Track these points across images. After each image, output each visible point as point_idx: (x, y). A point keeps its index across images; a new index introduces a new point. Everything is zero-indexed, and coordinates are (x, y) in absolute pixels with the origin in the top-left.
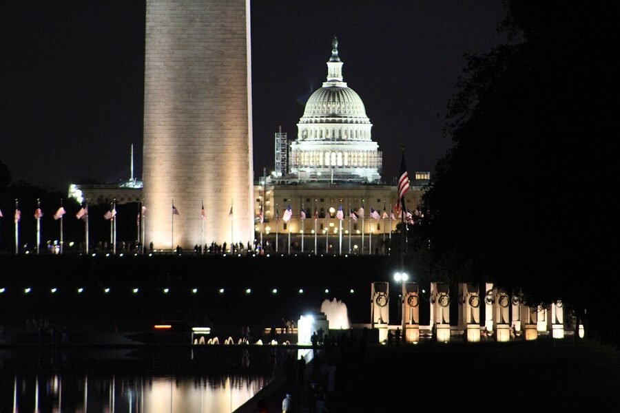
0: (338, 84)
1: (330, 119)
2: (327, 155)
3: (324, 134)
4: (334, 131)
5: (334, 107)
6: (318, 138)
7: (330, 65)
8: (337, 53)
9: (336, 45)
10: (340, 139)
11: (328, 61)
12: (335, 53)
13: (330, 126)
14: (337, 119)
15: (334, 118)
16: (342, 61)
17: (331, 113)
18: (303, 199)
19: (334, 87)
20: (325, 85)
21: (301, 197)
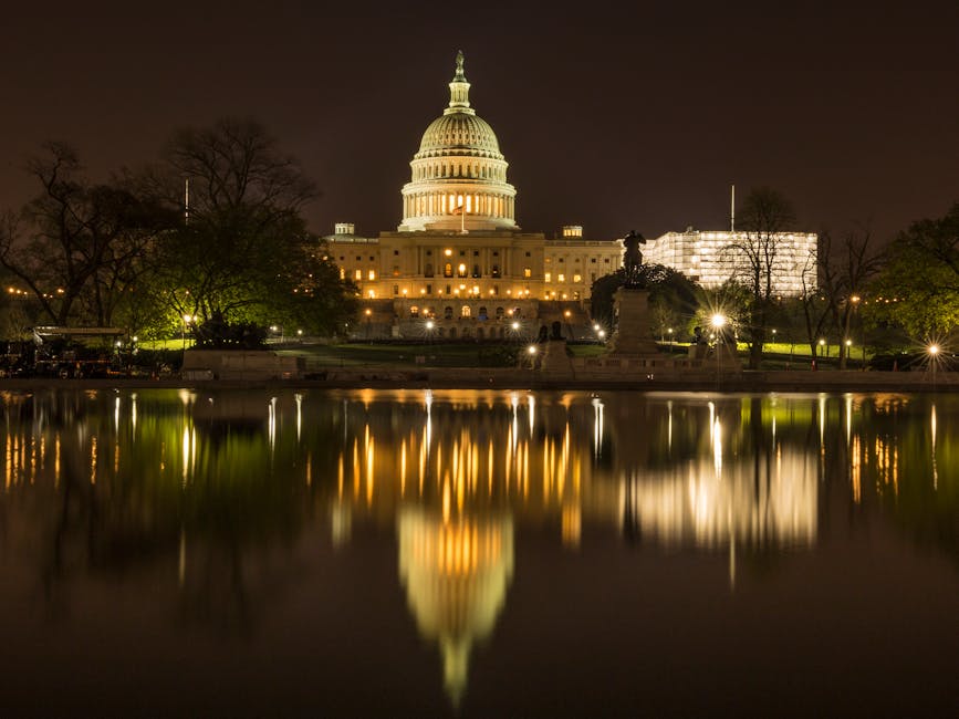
0: (464, 111)
1: (456, 151)
2: (452, 198)
3: (448, 172)
4: (460, 167)
5: (460, 137)
6: (440, 176)
7: (453, 86)
8: (462, 72)
9: (462, 63)
10: (469, 177)
11: (452, 81)
12: (460, 71)
13: (456, 161)
14: (465, 151)
15: (461, 150)
16: (468, 82)
17: (457, 143)
18: (422, 251)
19: (459, 113)
20: (447, 112)
21: (419, 247)
